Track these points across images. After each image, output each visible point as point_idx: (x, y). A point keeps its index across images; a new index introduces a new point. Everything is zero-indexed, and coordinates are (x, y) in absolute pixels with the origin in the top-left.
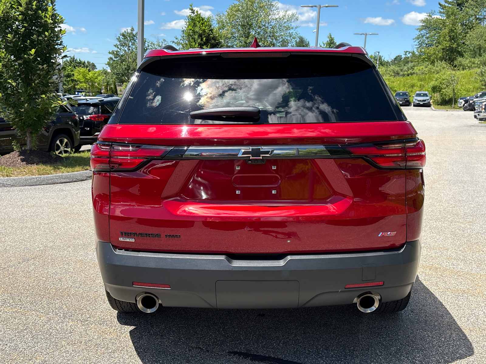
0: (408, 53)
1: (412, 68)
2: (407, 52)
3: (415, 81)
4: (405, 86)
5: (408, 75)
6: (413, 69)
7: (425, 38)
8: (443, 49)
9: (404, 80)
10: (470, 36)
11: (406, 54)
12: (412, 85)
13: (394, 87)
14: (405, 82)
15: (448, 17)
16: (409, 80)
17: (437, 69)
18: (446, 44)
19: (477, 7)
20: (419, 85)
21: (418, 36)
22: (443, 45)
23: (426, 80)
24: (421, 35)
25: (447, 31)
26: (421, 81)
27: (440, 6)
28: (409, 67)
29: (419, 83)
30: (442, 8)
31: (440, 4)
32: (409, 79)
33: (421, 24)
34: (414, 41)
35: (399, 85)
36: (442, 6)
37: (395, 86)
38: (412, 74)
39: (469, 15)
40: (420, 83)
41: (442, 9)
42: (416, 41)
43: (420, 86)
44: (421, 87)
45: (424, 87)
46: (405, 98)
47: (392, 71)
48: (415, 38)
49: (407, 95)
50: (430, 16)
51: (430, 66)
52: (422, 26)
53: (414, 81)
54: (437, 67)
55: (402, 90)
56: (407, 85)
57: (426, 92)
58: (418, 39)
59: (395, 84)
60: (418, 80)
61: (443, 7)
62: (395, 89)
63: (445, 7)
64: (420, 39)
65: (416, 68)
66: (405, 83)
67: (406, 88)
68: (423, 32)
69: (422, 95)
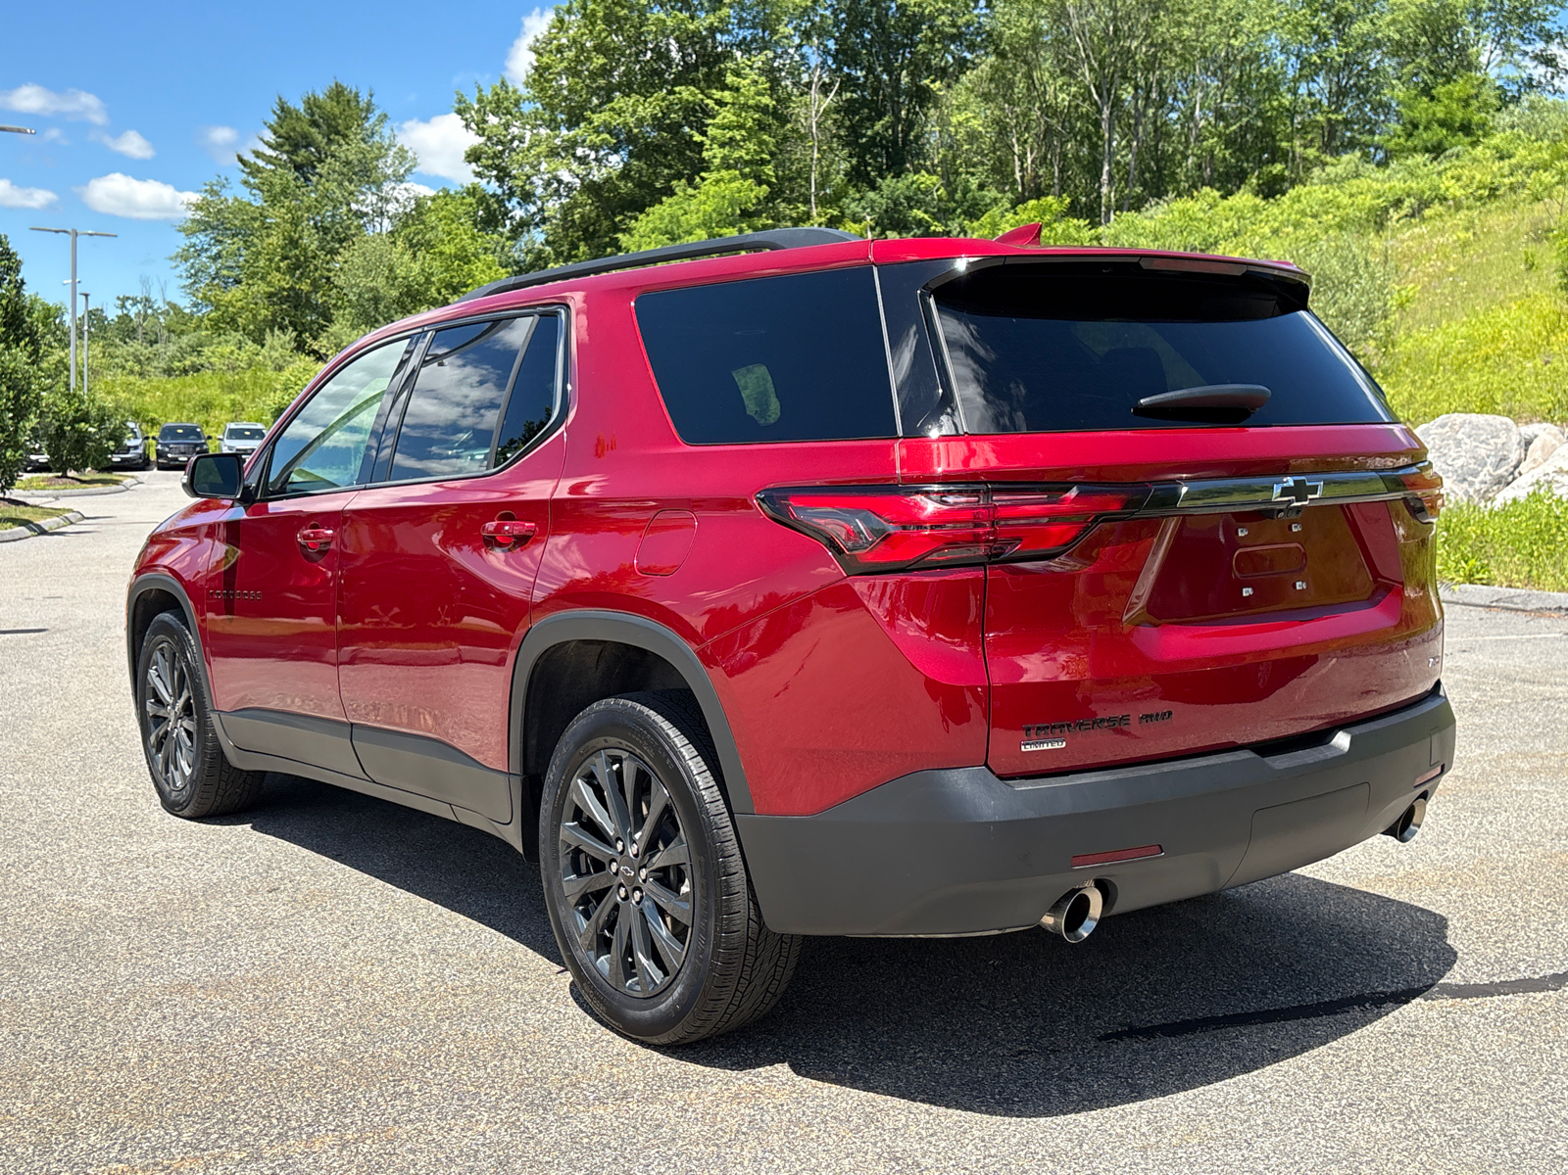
0: (130, 302)
1: (196, 349)
2: (128, 298)
3: (213, 392)
4: (184, 407)
5: (185, 371)
6: (199, 352)
7: (208, 257)
8: (270, 295)
9: (175, 387)
10: (346, 262)
11: (123, 306)
12: (203, 402)
13: (147, 410)
14: (179, 394)
15: (273, 200)
16: (194, 389)
17: (275, 354)
18: (281, 281)
19: (351, 181)
20: (228, 404)
21: (184, 250)
22: (269, 284)
23: (245, 389)
24: (192, 249)
25: (275, 240)
26: (232, 390)
27: (242, 167)
28: (184, 346)
29: (226, 399)
30: (248, 170)
31: (241, 160)
32: (190, 386)
33: (189, 215)
34: (174, 264)
35: (162, 403)
36: (250, 167)
37: (150, 407)
38: (196, 369)
39: (332, 200)
40: (232, 396)
41: (249, 174)
42: (177, 266)
43: (233, 405)
44: (236, 409)
45: (243, 410)
46: (196, 445)
47: (131, 358)
48: (176, 257)
49: (199, 435)
50: (213, 192)
51: (250, 346)
52: (193, 221)
53: (208, 392)
54: (272, 348)
55: (175, 418)
56: (188, 405)
57: (260, 426)
58: (186, 261)
59: (147, 399)
60: (222, 387)
61: (255, 171)
62: (152, 415)
63: (259, 170)
64: (192, 261)
65: (206, 350)
66: (182, 398)
67: (185, 413)
68: (202, 239)
69: (247, 433)
